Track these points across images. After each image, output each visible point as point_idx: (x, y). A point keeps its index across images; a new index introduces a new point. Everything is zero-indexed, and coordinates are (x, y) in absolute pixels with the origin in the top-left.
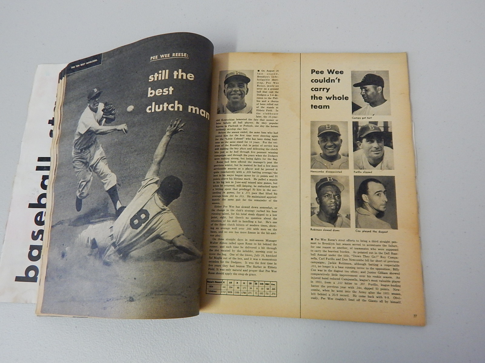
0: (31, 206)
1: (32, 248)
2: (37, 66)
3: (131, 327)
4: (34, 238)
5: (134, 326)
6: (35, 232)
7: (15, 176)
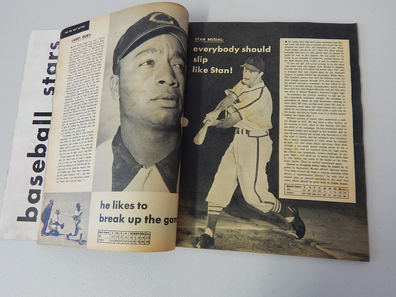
0: (29, 155)
1: (31, 192)
2: (31, 32)
3: (103, 281)
4: (33, 183)
5: (106, 281)
6: (33, 178)
7: (14, 129)
